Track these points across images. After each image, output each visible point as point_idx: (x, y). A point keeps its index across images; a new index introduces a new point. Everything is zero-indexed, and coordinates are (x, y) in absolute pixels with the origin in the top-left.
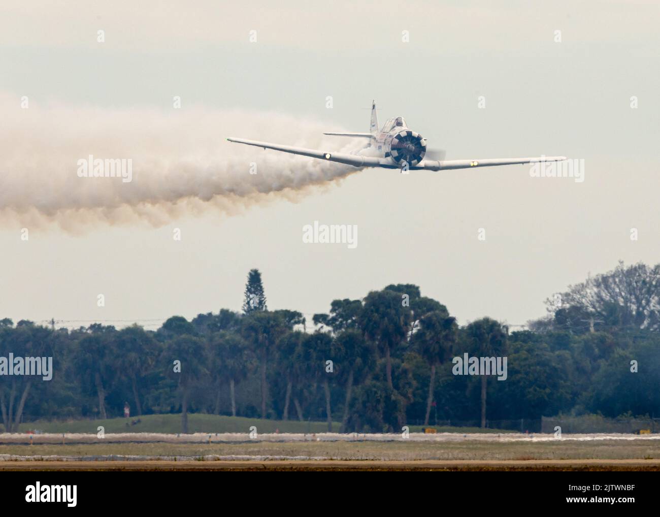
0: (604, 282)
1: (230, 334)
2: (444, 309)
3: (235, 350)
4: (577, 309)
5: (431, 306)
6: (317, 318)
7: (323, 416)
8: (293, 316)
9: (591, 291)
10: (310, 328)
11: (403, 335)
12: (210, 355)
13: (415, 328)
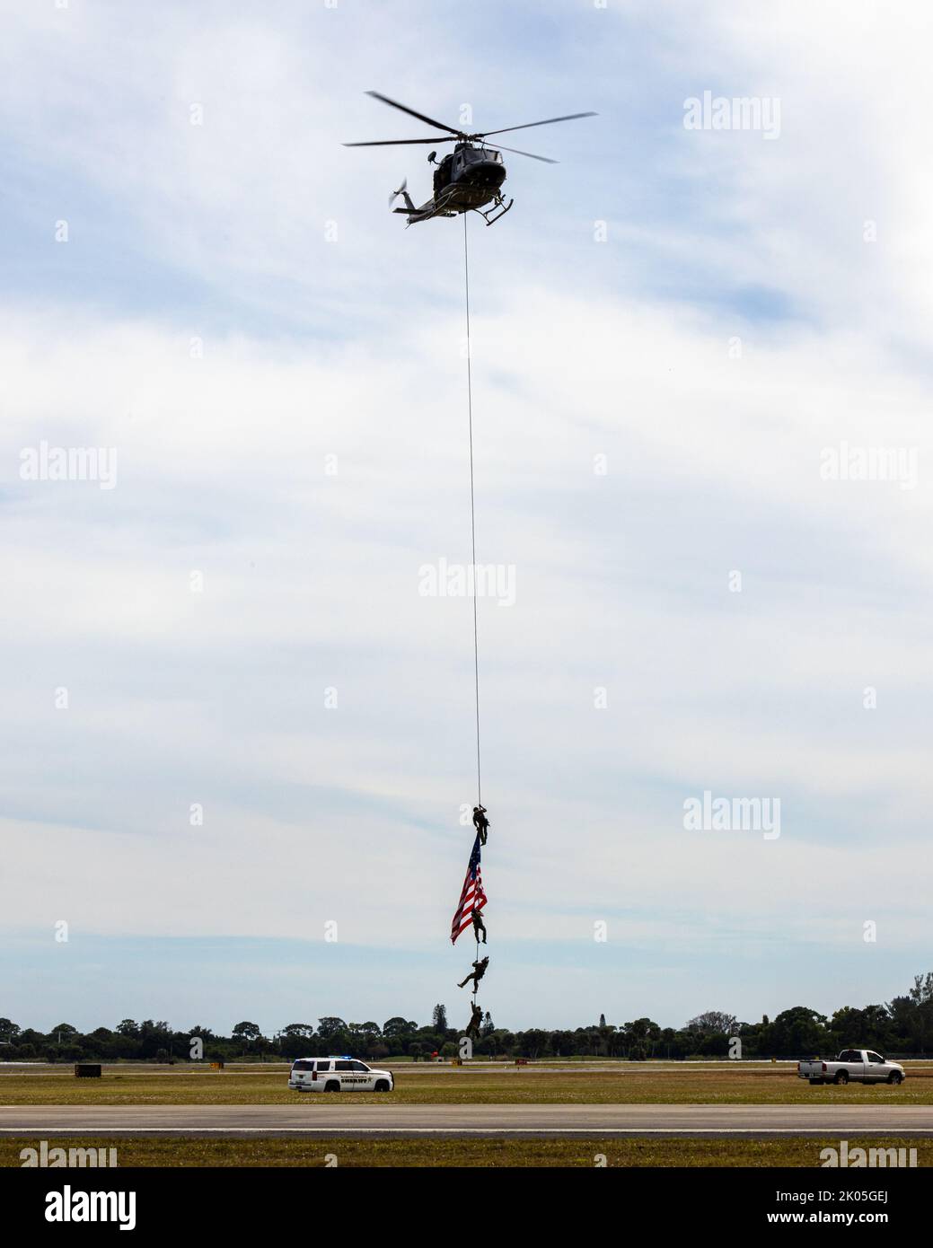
0: (702, 1017)
1: (595, 1033)
2: (657, 1025)
3: (597, 1037)
4: (695, 1025)
5: (653, 1024)
6: (621, 1028)
7: (622, 1056)
8: (614, 1028)
9: (699, 1020)
10: (618, 1031)
11: (645, 1032)
12: (590, 1039)
13: (649, 1030)
